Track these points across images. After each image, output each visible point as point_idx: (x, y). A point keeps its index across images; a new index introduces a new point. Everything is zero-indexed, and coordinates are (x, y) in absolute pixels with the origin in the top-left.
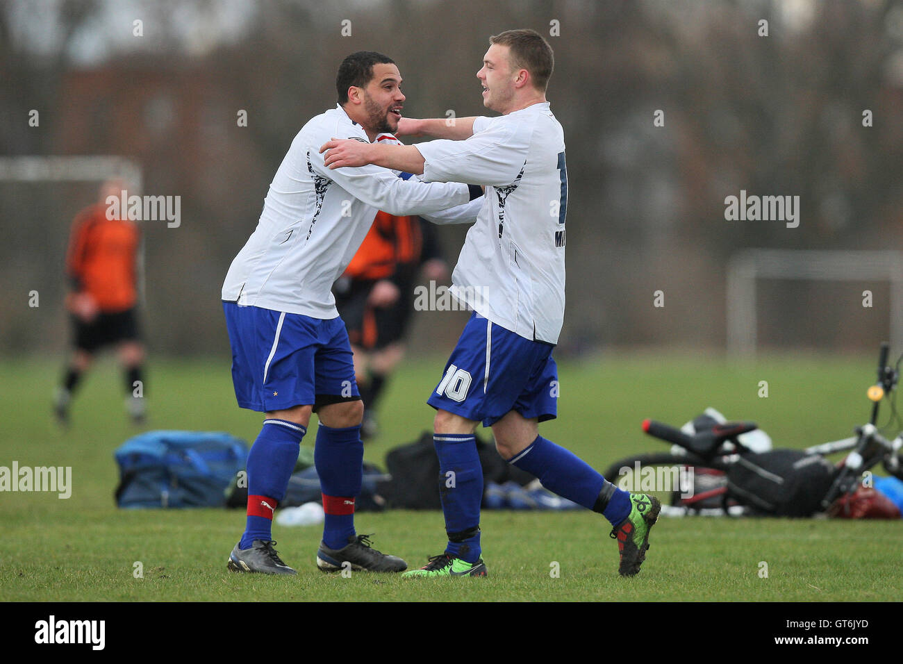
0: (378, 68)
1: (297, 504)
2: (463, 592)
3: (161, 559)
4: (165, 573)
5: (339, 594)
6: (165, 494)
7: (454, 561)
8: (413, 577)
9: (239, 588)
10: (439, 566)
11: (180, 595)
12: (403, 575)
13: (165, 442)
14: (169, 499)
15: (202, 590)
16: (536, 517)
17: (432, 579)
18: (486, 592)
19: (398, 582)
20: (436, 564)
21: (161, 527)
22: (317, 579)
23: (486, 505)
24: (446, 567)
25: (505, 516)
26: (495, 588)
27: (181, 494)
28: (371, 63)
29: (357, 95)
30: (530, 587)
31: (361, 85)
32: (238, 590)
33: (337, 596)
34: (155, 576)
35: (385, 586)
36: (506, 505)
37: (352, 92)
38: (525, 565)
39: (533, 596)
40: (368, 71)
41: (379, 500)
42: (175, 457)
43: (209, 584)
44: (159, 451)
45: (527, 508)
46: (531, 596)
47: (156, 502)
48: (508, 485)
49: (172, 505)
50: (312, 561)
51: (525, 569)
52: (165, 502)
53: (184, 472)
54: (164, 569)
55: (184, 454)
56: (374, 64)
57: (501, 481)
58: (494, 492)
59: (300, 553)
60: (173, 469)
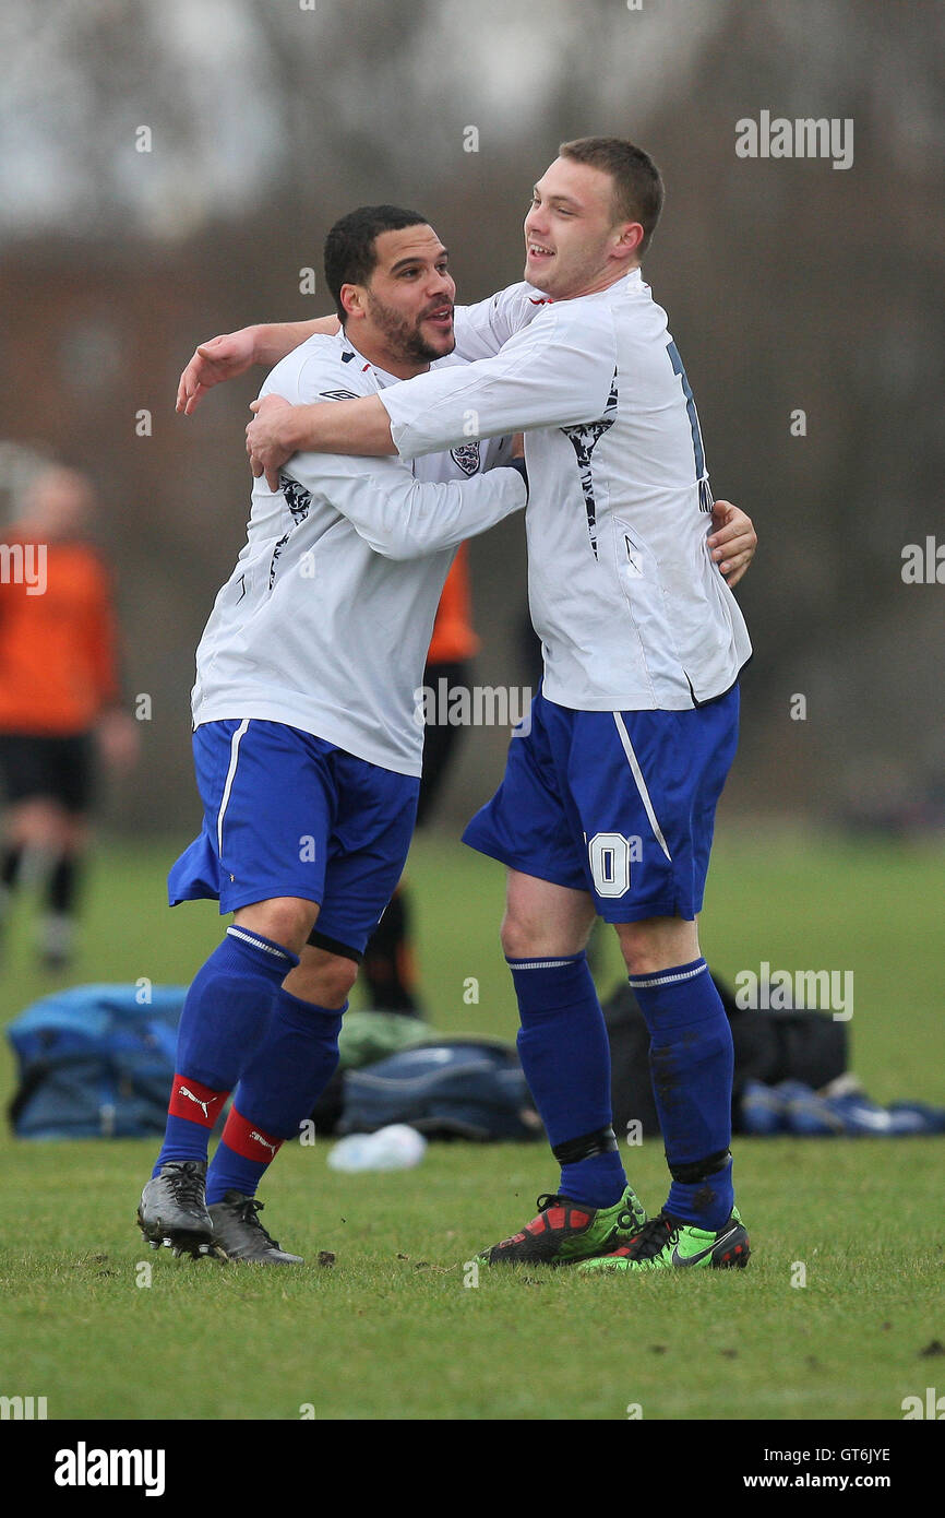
0: (386, 240)
1: (369, 1128)
2: (699, 1300)
3: (99, 1241)
4: (108, 1266)
5: (453, 1306)
6: (108, 1111)
7: (681, 1234)
8: (600, 1271)
9: (256, 1295)
10: (652, 1248)
11: (139, 1308)
12: (580, 1268)
13: (106, 1006)
14: (117, 1121)
15: (182, 1299)
16: (843, 1150)
17: (636, 1275)
18: (744, 1299)
19: (570, 1279)
20: (646, 1241)
21: (100, 1175)
22: (409, 1277)
23: (742, 1127)
24: (665, 1250)
25: (782, 1147)
26: (762, 1292)
27: (140, 1109)
28: (372, 234)
29: (358, 299)
30: (833, 1289)
31: (361, 280)
32: (251, 1299)
33: (449, 1309)
34: (90, 1272)
35: (543, 1289)
36: (784, 1126)
37: (348, 295)
38: (820, 1245)
39: (837, 1306)
40: (366, 248)
41: (532, 1118)
42: (126, 1036)
43: (196, 1288)
44: (95, 1025)
45: (824, 1132)
46: (833, 1306)
47: (90, 1126)
48: (787, 1087)
49: (122, 1132)
50: (399, 1239)
51: (821, 1253)
52: (107, 1127)
53: (144, 1065)
54: (106, 1258)
55: (144, 1032)
56: (377, 235)
57: (771, 1080)
58: (759, 1100)
59: (376, 1225)
60: (122, 1059)
